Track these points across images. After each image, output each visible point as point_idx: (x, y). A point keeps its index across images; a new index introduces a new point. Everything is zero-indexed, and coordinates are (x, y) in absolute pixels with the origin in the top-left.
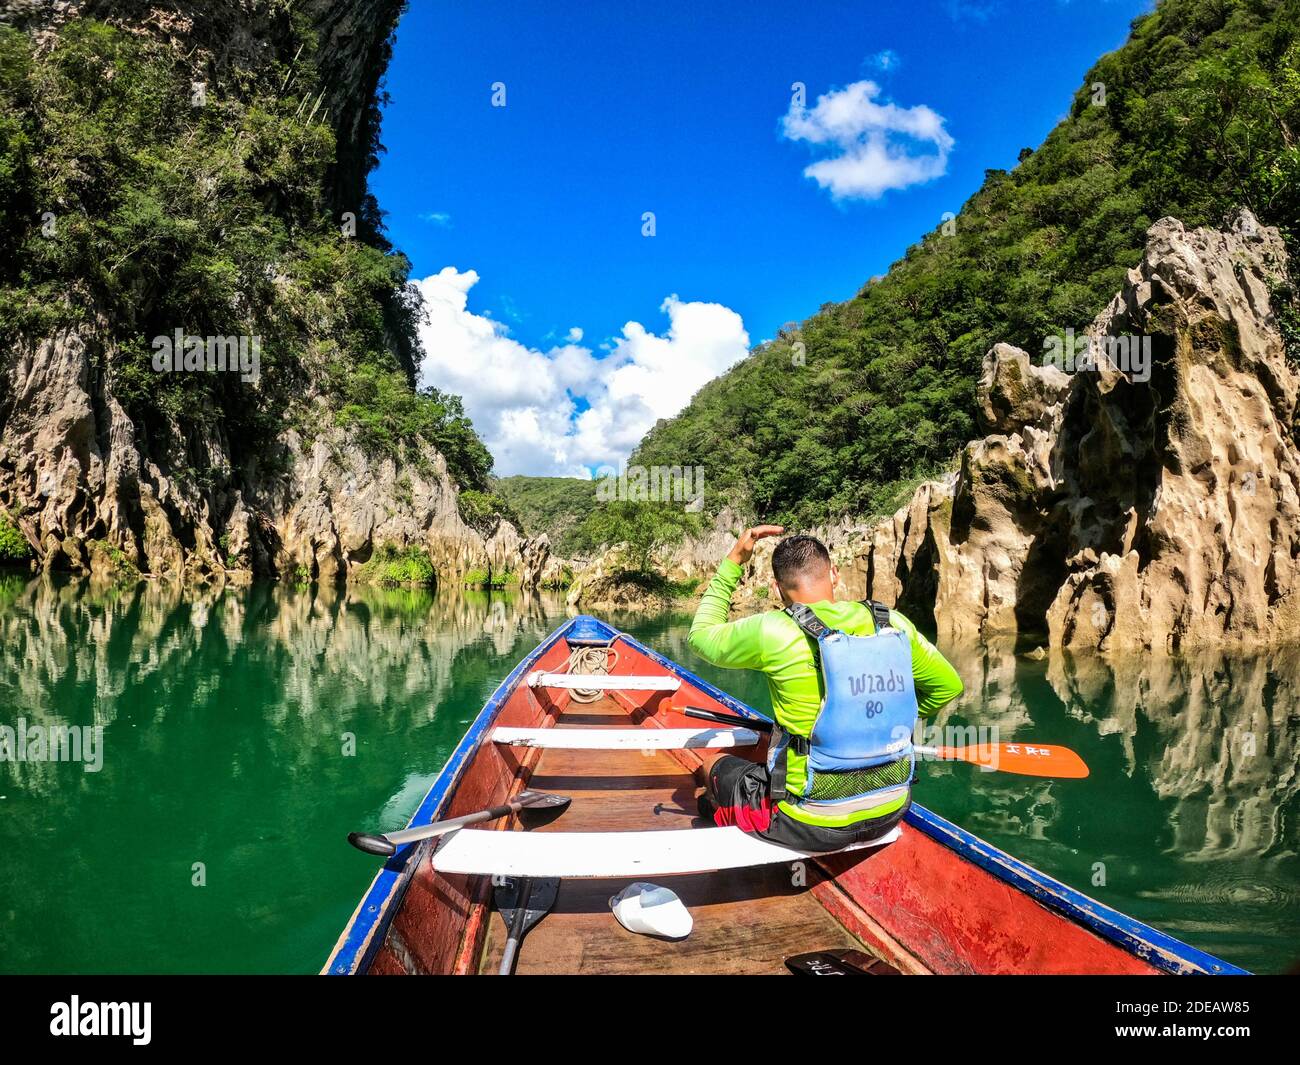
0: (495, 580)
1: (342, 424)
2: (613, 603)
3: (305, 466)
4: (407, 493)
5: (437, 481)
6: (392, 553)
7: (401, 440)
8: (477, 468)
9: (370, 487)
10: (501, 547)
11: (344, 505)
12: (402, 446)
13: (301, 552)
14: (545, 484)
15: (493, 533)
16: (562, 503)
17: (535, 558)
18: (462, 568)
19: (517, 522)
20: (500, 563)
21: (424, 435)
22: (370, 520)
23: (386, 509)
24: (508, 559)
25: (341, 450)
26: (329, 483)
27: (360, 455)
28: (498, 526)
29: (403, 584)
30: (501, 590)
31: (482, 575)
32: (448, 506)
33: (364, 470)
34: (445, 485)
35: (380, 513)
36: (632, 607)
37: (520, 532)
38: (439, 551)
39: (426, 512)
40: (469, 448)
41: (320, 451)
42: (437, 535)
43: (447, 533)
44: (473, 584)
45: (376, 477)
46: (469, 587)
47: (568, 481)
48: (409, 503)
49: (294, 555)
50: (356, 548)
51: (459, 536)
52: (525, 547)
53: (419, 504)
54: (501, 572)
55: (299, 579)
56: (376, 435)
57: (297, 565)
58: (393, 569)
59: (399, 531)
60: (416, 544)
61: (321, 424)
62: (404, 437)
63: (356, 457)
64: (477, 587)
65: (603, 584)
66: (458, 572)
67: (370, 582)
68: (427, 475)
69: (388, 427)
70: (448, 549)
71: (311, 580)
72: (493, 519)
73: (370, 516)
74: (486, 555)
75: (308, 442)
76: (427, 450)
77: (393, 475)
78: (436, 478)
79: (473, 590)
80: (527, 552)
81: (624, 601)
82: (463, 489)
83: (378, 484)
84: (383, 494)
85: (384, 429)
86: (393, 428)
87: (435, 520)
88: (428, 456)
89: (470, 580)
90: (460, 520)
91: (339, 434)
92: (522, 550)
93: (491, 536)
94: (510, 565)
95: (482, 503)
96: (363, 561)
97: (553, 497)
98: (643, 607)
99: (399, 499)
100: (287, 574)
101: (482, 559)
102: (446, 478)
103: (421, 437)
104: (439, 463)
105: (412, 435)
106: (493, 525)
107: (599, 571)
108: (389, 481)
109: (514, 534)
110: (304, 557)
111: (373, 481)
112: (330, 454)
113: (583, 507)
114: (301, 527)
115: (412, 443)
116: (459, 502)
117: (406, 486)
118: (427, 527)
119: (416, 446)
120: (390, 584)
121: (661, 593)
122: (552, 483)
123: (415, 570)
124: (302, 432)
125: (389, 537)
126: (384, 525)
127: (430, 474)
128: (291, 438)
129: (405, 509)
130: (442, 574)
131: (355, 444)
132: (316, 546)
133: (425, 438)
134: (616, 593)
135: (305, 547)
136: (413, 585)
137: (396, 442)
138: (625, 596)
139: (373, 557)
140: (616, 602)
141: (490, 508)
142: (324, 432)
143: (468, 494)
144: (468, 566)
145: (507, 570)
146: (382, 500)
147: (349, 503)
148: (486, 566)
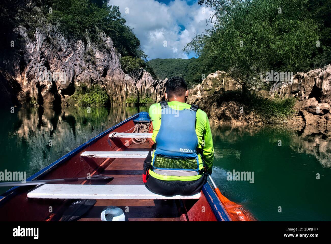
0: (141, 101)
1: (50, 21)
2: (216, 121)
3: (32, 46)
4: (92, 58)
5: (108, 51)
6: (85, 89)
7: (86, 30)
8: (131, 45)
9: (71, 56)
10: (144, 84)
11: (56, 65)
12: (87, 33)
13: (32, 92)
14: (169, 61)
15: (140, 77)
16: (176, 69)
17: (162, 90)
18: (124, 96)
19: (153, 73)
20: (144, 92)
21: (99, 26)
22: (72, 73)
23: (81, 66)
24: (148, 90)
25: (52, 35)
26: (46, 53)
27: (63, 38)
28: (142, 74)
29: (92, 105)
30: (145, 106)
31: (134, 99)
32: (115, 65)
33: (66, 46)
34: (113, 54)
35: (77, 69)
36: (236, 123)
37: (155, 77)
38: (112, 87)
39: (103, 67)
40: (125, 35)
41: (39, 37)
42: (110, 79)
43: (115, 78)
44: (130, 104)
45: (74, 50)
46: (128, 105)
47: (179, 60)
48: (93, 63)
49: (28, 93)
50: (65, 88)
51: (122, 79)
52: (156, 84)
53: (100, 64)
54: (144, 97)
55: (32, 106)
56: (72, 27)
57: (31, 98)
58: (86, 98)
59: (88, 77)
60: (99, 84)
61: (39, 22)
62: (87, 28)
63: (61, 40)
64: (132, 105)
65: (206, 103)
66: (122, 98)
67: (75, 105)
68: (103, 48)
69: (78, 22)
70: (116, 86)
71: (38, 106)
72: (140, 70)
73: (72, 71)
74: (136, 88)
75: (31, 32)
76: (102, 35)
77: (83, 48)
78: (107, 50)
79: (130, 106)
80: (158, 87)
81: (227, 119)
82: (123, 55)
83: (75, 53)
84: (79, 59)
85: (76, 24)
86: (81, 23)
87: (109, 72)
88: (102, 38)
89: (128, 102)
90: (122, 72)
91: (49, 27)
92: (155, 86)
93: (139, 79)
94: (149, 93)
95: (133, 63)
96: (70, 94)
97: (172, 67)
98: (245, 124)
99: (87, 61)
100: (25, 104)
101: (134, 91)
102: (113, 49)
103: (97, 28)
104: (109, 41)
105: (92, 26)
106: (140, 74)
107: (199, 92)
108: (81, 52)
109: (150, 78)
110: (34, 94)
111: (73, 52)
112: (45, 38)
113: (185, 70)
114: (30, 78)
115: (93, 31)
116: (121, 62)
117: (91, 54)
118: (105, 74)
119: (95, 33)
120: (85, 105)
121: (260, 110)
122: (171, 61)
123: (98, 97)
124: (27, 27)
125: (83, 81)
126: (80, 75)
127: (104, 47)
128: (22, 31)
129: (91, 66)
130: (114, 99)
131: (59, 32)
132: (41, 88)
133: (100, 28)
134: (219, 111)
135: (33, 89)
136: (97, 105)
137: (84, 31)
138: (228, 113)
139: (76, 92)
140: (219, 119)
141: (138, 65)
142: (40, 26)
143: (126, 58)
144: (127, 94)
145: (147, 96)
146: (78, 62)
147: (59, 64)
148: (136, 94)
